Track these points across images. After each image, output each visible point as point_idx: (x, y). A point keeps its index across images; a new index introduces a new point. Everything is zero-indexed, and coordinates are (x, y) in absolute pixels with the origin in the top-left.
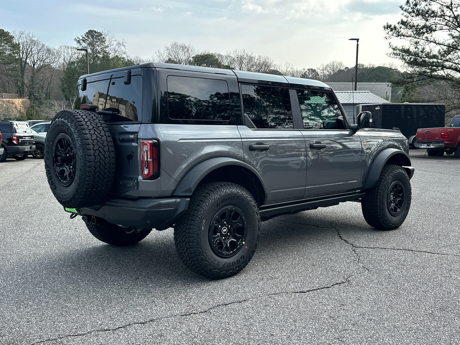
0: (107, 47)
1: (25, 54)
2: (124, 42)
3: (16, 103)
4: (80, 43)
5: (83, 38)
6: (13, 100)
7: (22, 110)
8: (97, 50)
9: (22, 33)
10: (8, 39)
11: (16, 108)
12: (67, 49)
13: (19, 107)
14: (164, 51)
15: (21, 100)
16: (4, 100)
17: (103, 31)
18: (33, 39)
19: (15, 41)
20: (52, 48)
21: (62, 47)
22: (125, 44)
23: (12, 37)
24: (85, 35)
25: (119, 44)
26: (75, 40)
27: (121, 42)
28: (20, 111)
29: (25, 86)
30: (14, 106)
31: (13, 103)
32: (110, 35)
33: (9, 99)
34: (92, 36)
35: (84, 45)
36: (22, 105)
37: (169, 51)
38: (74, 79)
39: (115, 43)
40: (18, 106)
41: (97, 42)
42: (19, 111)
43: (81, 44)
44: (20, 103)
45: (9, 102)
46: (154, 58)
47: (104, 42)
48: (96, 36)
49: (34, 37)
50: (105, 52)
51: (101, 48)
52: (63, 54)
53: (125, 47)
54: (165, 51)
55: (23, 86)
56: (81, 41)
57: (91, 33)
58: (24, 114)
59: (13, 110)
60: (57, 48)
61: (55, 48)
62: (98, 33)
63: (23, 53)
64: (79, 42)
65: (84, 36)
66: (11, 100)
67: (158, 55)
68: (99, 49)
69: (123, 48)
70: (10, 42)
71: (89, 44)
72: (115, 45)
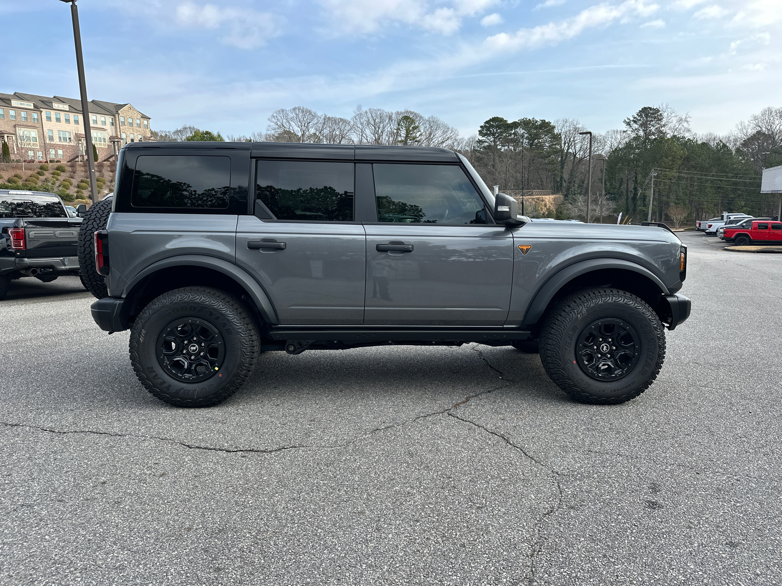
0: (664, 126)
1: (567, 144)
2: (688, 116)
3: (546, 200)
4: (630, 125)
5: (634, 118)
6: (543, 197)
7: (552, 208)
8: (650, 130)
9: (566, 122)
10: (548, 130)
11: (545, 205)
12: (616, 134)
13: (548, 205)
14: (749, 122)
15: (552, 197)
16: (534, 197)
17: (661, 107)
18: (577, 126)
19: (556, 131)
20: (597, 135)
21: (610, 132)
22: (688, 119)
23: (554, 127)
24: (638, 115)
25: (681, 120)
26: (625, 121)
27: (684, 117)
28: (549, 208)
29: (563, 181)
30: (544, 203)
31: (543, 201)
32: (669, 110)
33: (539, 196)
34: (647, 116)
35: (636, 126)
36: (553, 202)
37: (757, 121)
38: (616, 168)
39: (674, 120)
40: (548, 203)
41: (652, 121)
42: (548, 210)
43: (631, 127)
44: (551, 199)
45: (538, 199)
46: (733, 133)
47: (661, 119)
48: (651, 114)
49: (579, 124)
50: (661, 132)
51: (657, 128)
52: (610, 140)
53: (689, 123)
54: (752, 122)
55: (561, 180)
56: (632, 123)
57: (645, 110)
58: (553, 211)
59: (541, 208)
60: (603, 133)
61: (601, 134)
62: (654, 109)
63: (565, 143)
64: (628, 124)
65: (636, 116)
66: (541, 196)
67: (740, 127)
68: (653, 129)
69: (685, 124)
70: (550, 133)
71: (641, 125)
72: (674, 122)
